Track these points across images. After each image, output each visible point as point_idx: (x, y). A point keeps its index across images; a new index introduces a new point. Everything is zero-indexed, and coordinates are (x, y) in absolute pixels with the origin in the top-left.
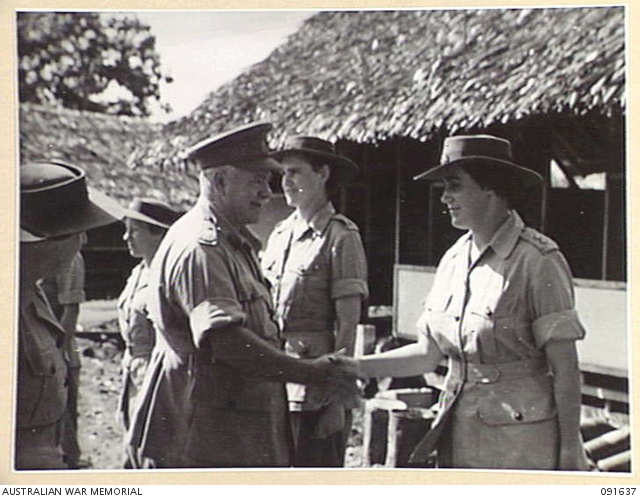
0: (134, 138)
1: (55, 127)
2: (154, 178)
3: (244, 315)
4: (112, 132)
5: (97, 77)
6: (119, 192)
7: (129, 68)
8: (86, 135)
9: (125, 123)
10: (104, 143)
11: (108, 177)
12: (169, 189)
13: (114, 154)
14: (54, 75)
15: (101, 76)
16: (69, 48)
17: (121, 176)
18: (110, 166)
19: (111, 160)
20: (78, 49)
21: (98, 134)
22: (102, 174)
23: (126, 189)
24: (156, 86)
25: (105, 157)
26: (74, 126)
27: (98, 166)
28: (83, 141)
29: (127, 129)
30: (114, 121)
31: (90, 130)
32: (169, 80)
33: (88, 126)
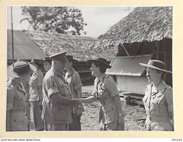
0: (80, 41)
1: (59, 38)
2: (86, 52)
3: (58, 91)
4: (74, 39)
5: (66, 25)
6: (77, 56)
7: (75, 22)
8: (68, 41)
9: (77, 37)
10: (72, 43)
11: (74, 52)
12: (90, 55)
13: (75, 46)
14: (55, 25)
15: (68, 25)
16: (60, 18)
17: (77, 52)
18: (74, 49)
19: (74, 47)
20: (61, 18)
21: (71, 40)
22: (72, 51)
23: (79, 55)
24: (82, 27)
25: (73, 47)
26: (64, 38)
27: (71, 49)
28: (67, 42)
29: (78, 38)
30: (74, 36)
31: (68, 39)
32: (86, 25)
33: (68, 38)
